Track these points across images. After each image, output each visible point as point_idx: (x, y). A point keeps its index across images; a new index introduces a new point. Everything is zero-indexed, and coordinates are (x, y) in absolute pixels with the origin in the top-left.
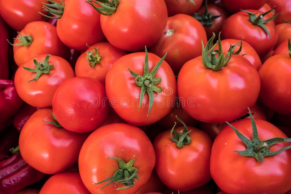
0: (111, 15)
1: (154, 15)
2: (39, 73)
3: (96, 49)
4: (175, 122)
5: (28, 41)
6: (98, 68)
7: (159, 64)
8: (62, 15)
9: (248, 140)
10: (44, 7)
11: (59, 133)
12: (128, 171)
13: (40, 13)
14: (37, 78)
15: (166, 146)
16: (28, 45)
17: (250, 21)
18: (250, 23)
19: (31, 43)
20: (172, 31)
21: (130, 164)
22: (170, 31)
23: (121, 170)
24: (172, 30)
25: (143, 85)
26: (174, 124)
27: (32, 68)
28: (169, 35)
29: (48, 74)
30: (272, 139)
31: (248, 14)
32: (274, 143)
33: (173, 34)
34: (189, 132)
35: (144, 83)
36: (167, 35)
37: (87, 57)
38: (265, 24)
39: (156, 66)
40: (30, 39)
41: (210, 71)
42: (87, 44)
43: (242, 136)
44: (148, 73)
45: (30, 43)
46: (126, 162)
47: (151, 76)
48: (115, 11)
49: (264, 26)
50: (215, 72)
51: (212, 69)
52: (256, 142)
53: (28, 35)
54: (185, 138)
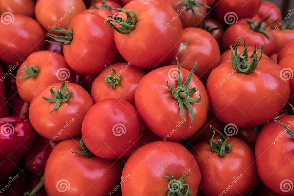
0: (129, 33)
1: (174, 28)
2: (58, 102)
3: (113, 70)
4: (214, 131)
5: (35, 72)
6: (119, 89)
7: (191, 75)
8: (71, 40)
10: (49, 35)
11: (92, 162)
13: (47, 41)
14: (58, 108)
15: (208, 158)
16: (34, 76)
17: (251, 28)
18: (252, 31)
19: (38, 73)
20: (185, 45)
22: (183, 45)
24: (185, 43)
25: (179, 98)
26: (213, 133)
27: (49, 98)
28: (183, 48)
29: (67, 102)
31: (246, 23)
33: (187, 47)
34: (227, 140)
35: (179, 96)
36: (182, 48)
37: (105, 79)
38: (264, 29)
39: (189, 77)
40: (37, 69)
41: (243, 75)
42: (105, 65)
43: (291, 133)
44: (182, 84)
45: (36, 74)
47: (184, 88)
48: (134, 28)
49: (265, 32)
50: (247, 75)
51: (243, 72)
53: (33, 66)
54: (226, 146)
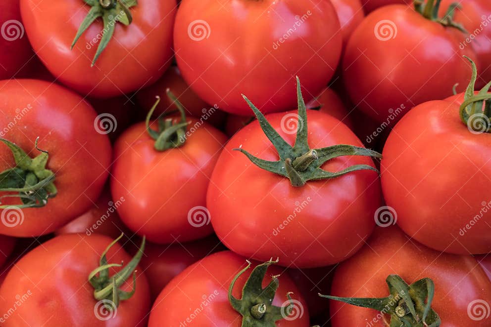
4: (158, 97)
9: (286, 144)
12: (36, 176)
21: (40, 161)
23: (20, 171)
26: (156, 101)
30: (332, 148)
32: (333, 156)
34: (186, 124)
46: (32, 156)
52: (300, 150)
54: (173, 134)
